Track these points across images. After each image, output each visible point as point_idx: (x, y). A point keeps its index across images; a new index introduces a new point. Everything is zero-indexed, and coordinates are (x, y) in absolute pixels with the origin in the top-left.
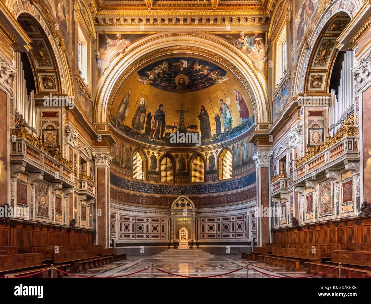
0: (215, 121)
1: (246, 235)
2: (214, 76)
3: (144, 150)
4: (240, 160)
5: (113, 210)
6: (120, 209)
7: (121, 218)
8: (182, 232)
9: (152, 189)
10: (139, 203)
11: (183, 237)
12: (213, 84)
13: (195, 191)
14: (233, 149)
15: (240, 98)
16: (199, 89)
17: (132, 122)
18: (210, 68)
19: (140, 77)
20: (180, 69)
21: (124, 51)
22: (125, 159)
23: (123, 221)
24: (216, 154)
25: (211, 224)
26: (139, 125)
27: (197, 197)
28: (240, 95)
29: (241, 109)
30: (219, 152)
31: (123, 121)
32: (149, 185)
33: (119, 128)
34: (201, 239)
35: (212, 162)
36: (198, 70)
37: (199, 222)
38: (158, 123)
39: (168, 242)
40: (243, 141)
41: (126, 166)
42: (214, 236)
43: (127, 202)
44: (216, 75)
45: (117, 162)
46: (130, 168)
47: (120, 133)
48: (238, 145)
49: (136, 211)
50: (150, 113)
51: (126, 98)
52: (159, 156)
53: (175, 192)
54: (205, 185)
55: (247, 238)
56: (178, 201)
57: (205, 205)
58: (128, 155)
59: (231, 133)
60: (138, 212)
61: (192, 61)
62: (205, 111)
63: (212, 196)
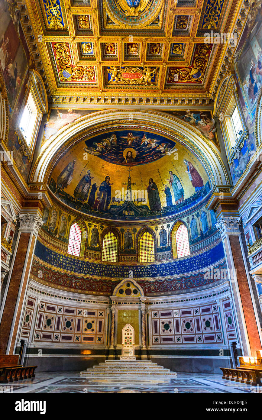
0: (165, 193)
1: (219, 338)
2: (162, 149)
3: (85, 221)
4: (198, 232)
5: (33, 292)
6: (43, 293)
7: (42, 307)
8: (127, 333)
9: (90, 269)
10: (71, 287)
11: (128, 341)
12: (162, 156)
13: (144, 273)
14: (188, 222)
15: (191, 168)
16: (147, 162)
17: (74, 191)
18: (159, 141)
19: (87, 147)
20: (127, 143)
21: (73, 121)
22: (61, 229)
23: (44, 312)
24: (168, 228)
25: (166, 320)
26: (82, 195)
27: (147, 281)
28: (191, 165)
29: (193, 178)
30: (171, 226)
31: (65, 188)
32: (86, 264)
33: (58, 194)
34: (153, 344)
35: (164, 237)
36: (146, 143)
37: (149, 317)
38: (103, 195)
39: (106, 348)
40: (198, 211)
41: (60, 237)
42: (171, 340)
43: (55, 283)
44: (165, 148)
45: (50, 231)
46: (65, 241)
47: (59, 200)
48: (193, 216)
49: (65, 298)
50: (95, 184)
51: (71, 166)
52: (101, 230)
53: (119, 274)
54: (157, 265)
55: (222, 343)
56: (122, 286)
57: (156, 292)
58: (65, 225)
59: (184, 204)
60: (68, 300)
61: (140, 134)
62: (154, 183)
63: (165, 280)
